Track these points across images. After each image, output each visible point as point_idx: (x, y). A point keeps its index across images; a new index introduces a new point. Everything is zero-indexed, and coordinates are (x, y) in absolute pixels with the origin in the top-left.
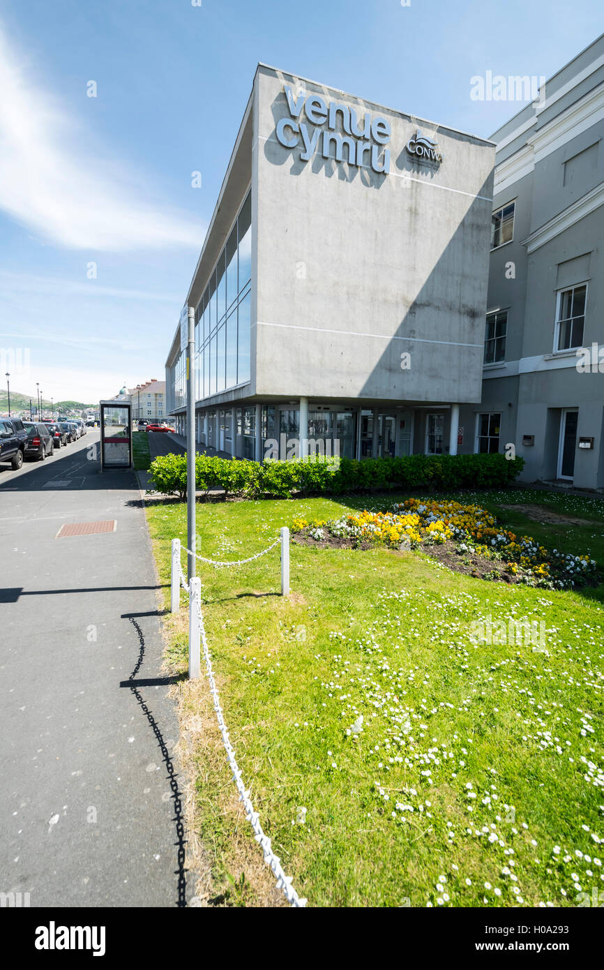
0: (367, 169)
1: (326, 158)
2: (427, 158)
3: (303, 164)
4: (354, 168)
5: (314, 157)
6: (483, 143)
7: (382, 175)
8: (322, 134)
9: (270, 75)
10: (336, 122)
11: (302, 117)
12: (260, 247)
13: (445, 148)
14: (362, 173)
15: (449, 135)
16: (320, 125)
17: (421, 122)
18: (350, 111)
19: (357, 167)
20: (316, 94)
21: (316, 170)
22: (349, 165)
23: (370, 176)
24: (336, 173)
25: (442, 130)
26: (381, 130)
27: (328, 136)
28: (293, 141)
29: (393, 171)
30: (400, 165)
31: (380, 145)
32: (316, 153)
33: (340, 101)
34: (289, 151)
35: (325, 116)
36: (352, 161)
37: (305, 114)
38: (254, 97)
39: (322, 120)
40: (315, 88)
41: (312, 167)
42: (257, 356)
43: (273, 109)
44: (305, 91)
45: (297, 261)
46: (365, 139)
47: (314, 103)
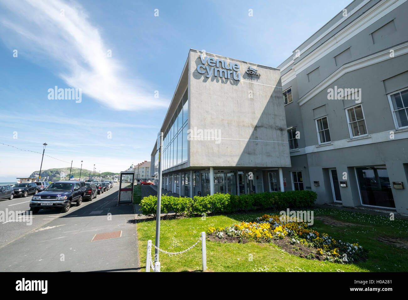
0: (232, 79)
1: (216, 76)
2: (254, 75)
3: (208, 78)
4: (226, 79)
5: (211, 77)
6: (275, 69)
7: (238, 81)
8: (214, 69)
9: (195, 52)
10: (219, 65)
11: (206, 64)
12: (191, 107)
13: (260, 71)
14: (230, 81)
15: (261, 67)
16: (213, 66)
17: (251, 64)
18: (224, 62)
19: (228, 79)
20: (211, 57)
21: (212, 80)
23: (233, 82)
24: (220, 81)
25: (258, 66)
26: (236, 67)
27: (216, 69)
28: (204, 72)
29: (242, 80)
30: (244, 77)
31: (236, 71)
32: (212, 75)
33: (220, 58)
34: (202, 75)
35: (215, 63)
36: (226, 77)
37: (207, 63)
38: (189, 59)
39: (214, 65)
40: (210, 55)
41: (211, 79)
42: (191, 150)
43: (196, 62)
44: (207, 56)
45: (206, 112)
46: (230, 70)
47: (211, 60)
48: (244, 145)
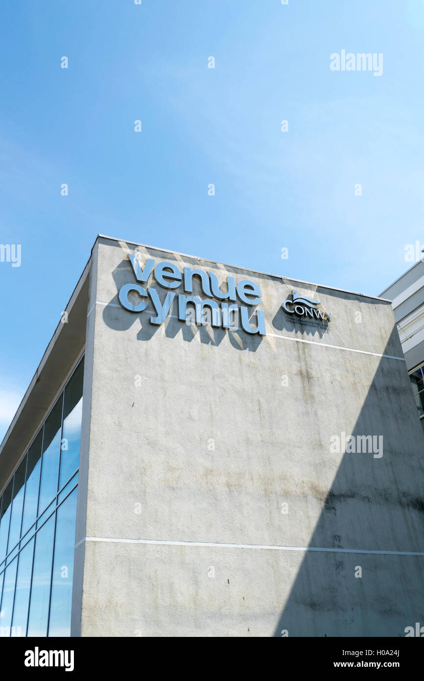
0: (237, 331)
1: (184, 322)
2: (311, 317)
4: (220, 331)
5: (168, 321)
6: (374, 301)
7: (257, 338)
8: (177, 298)
9: (111, 245)
10: (193, 285)
11: (151, 281)
12: (94, 427)
13: (327, 306)
14: (231, 336)
15: (331, 294)
16: (173, 289)
17: (295, 283)
18: (209, 275)
19: (223, 329)
20: (167, 261)
21: (171, 333)
22: (214, 327)
23: (242, 339)
24: (198, 336)
25: (321, 290)
26: (249, 291)
27: (184, 300)
28: (141, 306)
29: (271, 334)
30: (277, 324)
31: (250, 306)
32: (170, 316)
33: (196, 266)
34: (135, 315)
35: (179, 280)
36: (217, 323)
37: (154, 278)
38: (92, 264)
39: (176, 284)
40: (164, 255)
41: (166, 331)
42: (84, 596)
43: (115, 275)
44: (154, 258)
45: (149, 444)
46: (230, 301)
47: (165, 269)
48: (291, 571)
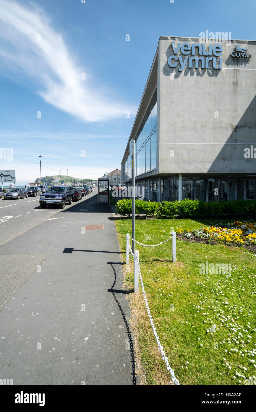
0: (211, 69)
1: (190, 68)
2: (242, 57)
3: (180, 73)
4: (204, 70)
5: (185, 69)
7: (218, 70)
8: (189, 58)
9: (165, 40)
10: (195, 52)
11: (179, 53)
12: (161, 111)
13: (251, 50)
14: (208, 71)
15: (254, 44)
16: (187, 55)
17: (238, 42)
18: (202, 45)
19: (205, 69)
20: (186, 42)
22: (202, 69)
23: (212, 72)
24: (195, 74)
25: (249, 43)
26: (218, 50)
27: (191, 59)
28: (175, 64)
29: (224, 68)
30: (227, 63)
31: (217, 57)
32: (186, 67)
33: (197, 42)
34: (174, 69)
35: (190, 50)
36: (203, 67)
37: (181, 52)
38: (158, 50)
39: (189, 52)
40: (185, 40)
41: (184, 74)
43: (167, 53)
44: (181, 42)
45: (177, 115)
46: (209, 56)
47: (185, 46)
48: (218, 150)
